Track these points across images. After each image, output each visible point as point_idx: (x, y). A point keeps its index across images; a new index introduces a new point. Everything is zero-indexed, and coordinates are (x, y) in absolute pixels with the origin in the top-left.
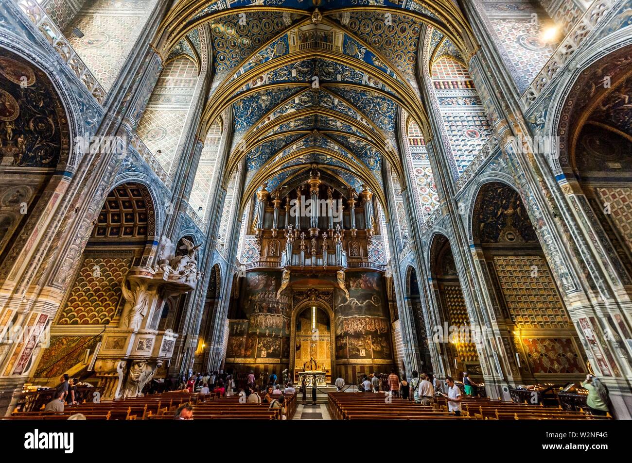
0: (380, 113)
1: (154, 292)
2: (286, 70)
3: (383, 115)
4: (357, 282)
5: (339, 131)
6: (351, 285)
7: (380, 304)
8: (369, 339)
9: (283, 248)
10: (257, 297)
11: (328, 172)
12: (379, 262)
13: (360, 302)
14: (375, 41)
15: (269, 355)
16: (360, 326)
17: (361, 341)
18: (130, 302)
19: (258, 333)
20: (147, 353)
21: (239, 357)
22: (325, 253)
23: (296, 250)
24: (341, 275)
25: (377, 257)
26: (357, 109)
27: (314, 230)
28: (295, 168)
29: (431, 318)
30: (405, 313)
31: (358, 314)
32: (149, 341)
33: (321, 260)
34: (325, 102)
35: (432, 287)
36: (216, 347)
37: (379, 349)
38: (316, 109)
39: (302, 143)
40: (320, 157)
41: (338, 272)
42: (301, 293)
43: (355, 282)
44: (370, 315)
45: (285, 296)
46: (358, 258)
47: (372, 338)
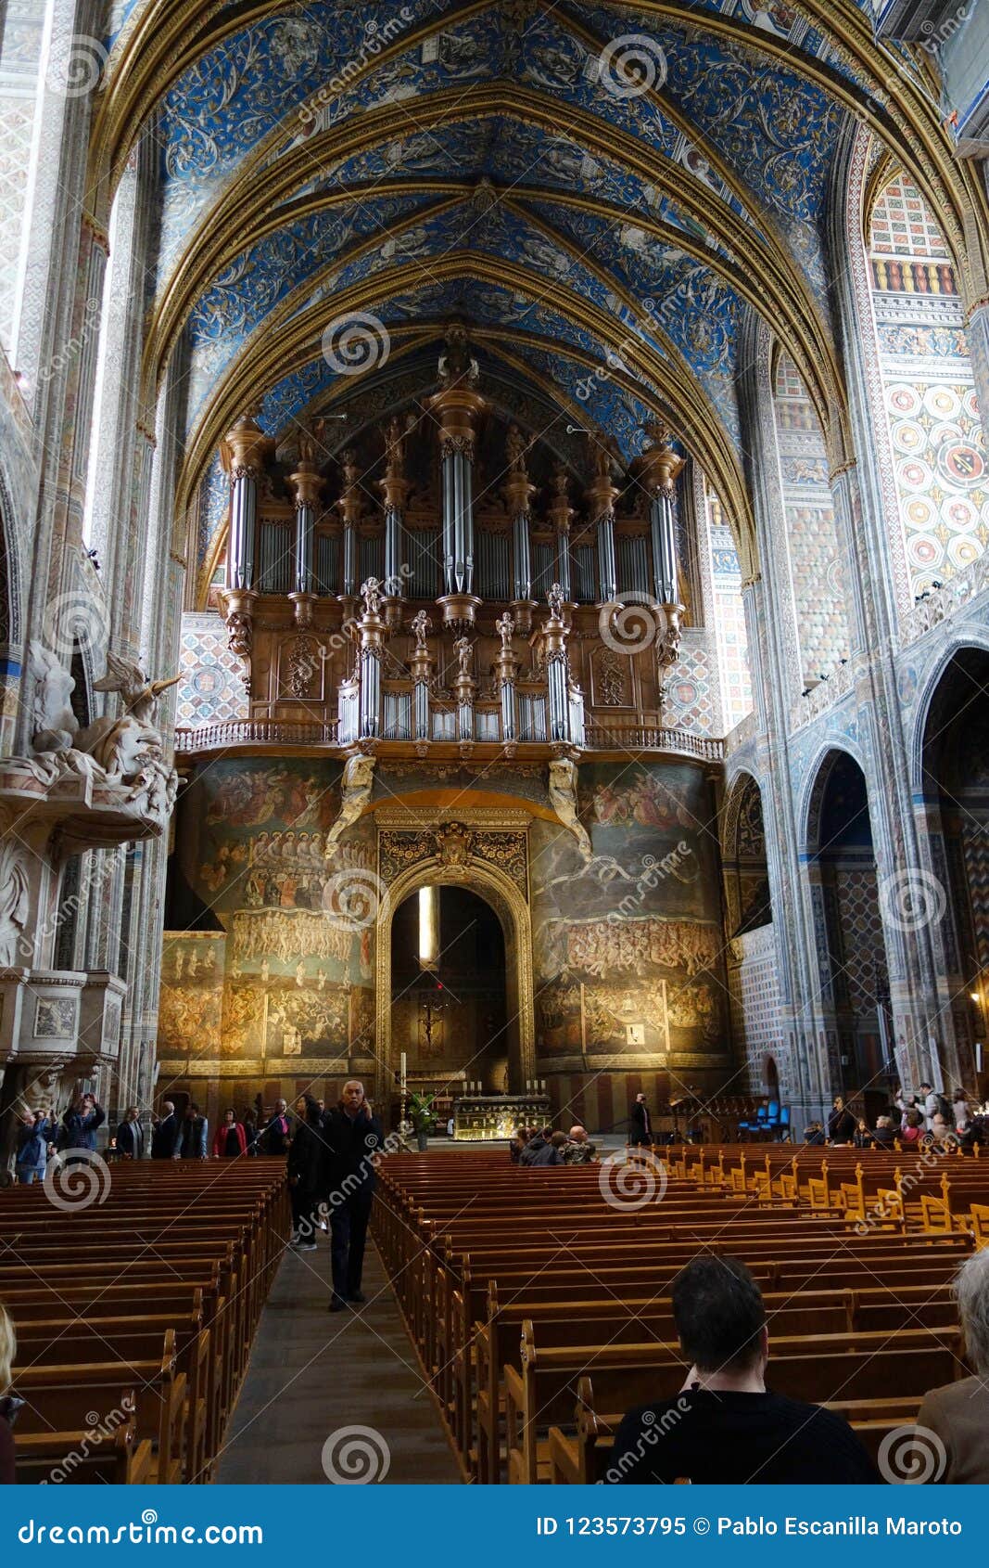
0: (768, 141)
3: (780, 150)
4: (621, 801)
6: (600, 809)
8: (660, 990)
9: (342, 667)
10: (253, 852)
11: (512, 362)
12: (696, 729)
13: (632, 869)
15: (309, 1050)
16: (629, 948)
17: (632, 996)
19: (265, 978)
20: (65, 1042)
21: (203, 1057)
22: (506, 696)
23: (394, 681)
24: (564, 775)
25: (687, 710)
26: (682, 113)
27: (461, 602)
30: (797, 908)
32: (67, 1006)
33: (492, 719)
34: (543, 68)
35: (923, 826)
37: (689, 1021)
40: (485, 296)
41: (553, 765)
42: (407, 839)
43: (612, 799)
44: (662, 911)
45: (352, 847)
46: (623, 713)
47: (670, 985)
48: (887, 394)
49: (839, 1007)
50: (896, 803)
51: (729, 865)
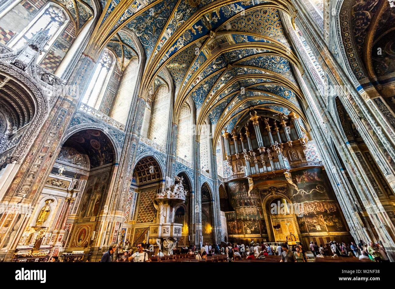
0: (276, 64)
1: (167, 204)
2: (209, 68)
3: (278, 64)
4: (301, 178)
5: (256, 84)
6: (297, 180)
7: (324, 191)
9: (245, 164)
10: (237, 197)
11: (262, 108)
13: (307, 191)
14: (250, 28)
15: (252, 232)
16: (312, 208)
17: (315, 219)
18: (158, 211)
19: (242, 219)
20: (168, 235)
21: (235, 234)
22: (271, 163)
23: (252, 165)
24: (288, 175)
25: (314, 157)
26: (259, 68)
27: (261, 149)
28: (239, 114)
31: (308, 200)
32: (168, 228)
33: (270, 167)
34: (239, 72)
36: (217, 229)
37: (331, 224)
38: (236, 78)
39: (238, 99)
41: (284, 173)
42: (265, 191)
43: (299, 178)
44: (317, 200)
45: (254, 194)
46: (298, 160)
47: (324, 216)
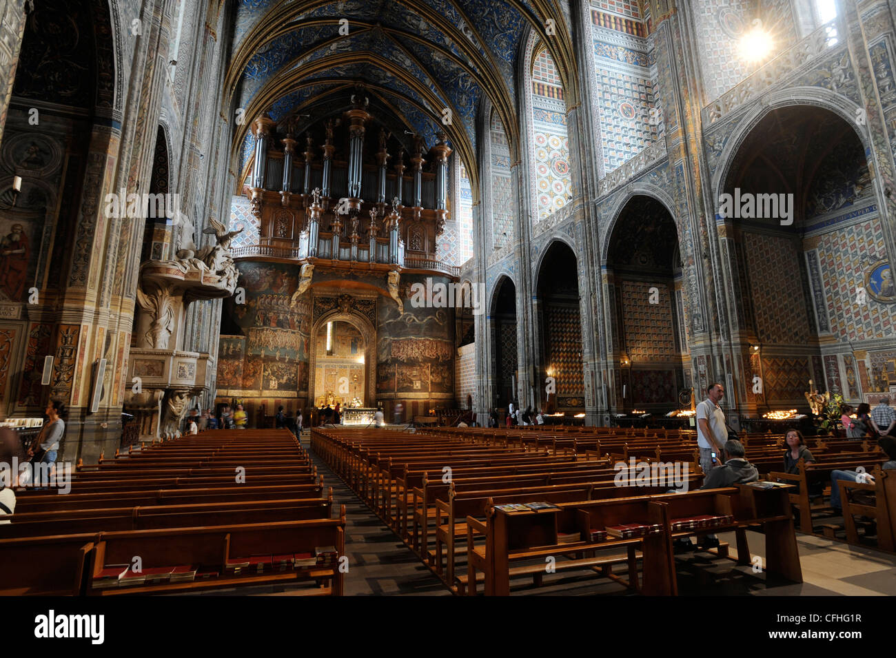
0: (496, 27)
1: (180, 298)
3: (500, 32)
5: (419, 37)
7: (447, 323)
8: (428, 367)
9: (302, 225)
10: (259, 303)
11: (383, 100)
12: (449, 262)
13: (419, 318)
15: (282, 387)
16: (417, 350)
17: (417, 370)
18: (149, 312)
19: (262, 356)
20: (190, 382)
22: (372, 243)
23: (325, 232)
24: (395, 277)
25: (446, 254)
26: (463, 10)
27: (354, 201)
28: (326, 82)
29: (528, 346)
30: (485, 337)
31: (417, 335)
32: (191, 365)
33: (366, 252)
35: (535, 308)
37: (438, 380)
39: (349, 42)
40: (373, 71)
41: (390, 273)
42: (325, 300)
44: (431, 336)
45: (302, 303)
46: (421, 253)
47: (432, 366)
48: (535, 136)
49: (497, 376)
50: (526, 299)
51: (459, 318)
